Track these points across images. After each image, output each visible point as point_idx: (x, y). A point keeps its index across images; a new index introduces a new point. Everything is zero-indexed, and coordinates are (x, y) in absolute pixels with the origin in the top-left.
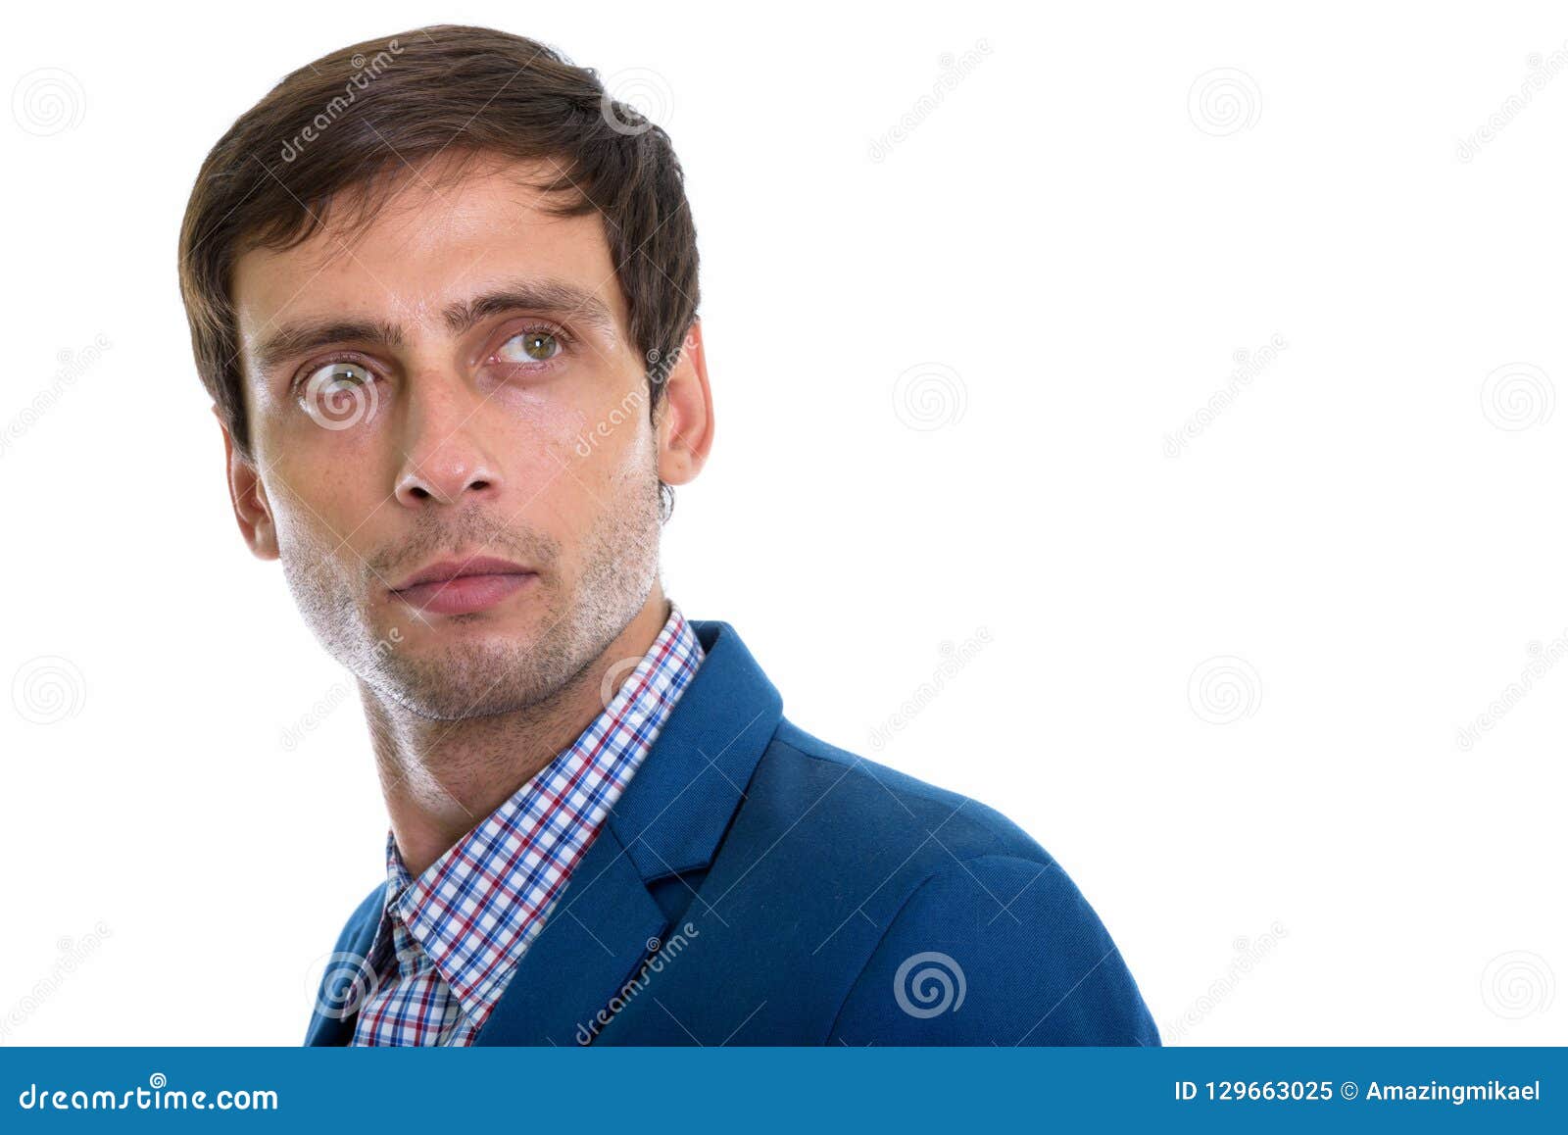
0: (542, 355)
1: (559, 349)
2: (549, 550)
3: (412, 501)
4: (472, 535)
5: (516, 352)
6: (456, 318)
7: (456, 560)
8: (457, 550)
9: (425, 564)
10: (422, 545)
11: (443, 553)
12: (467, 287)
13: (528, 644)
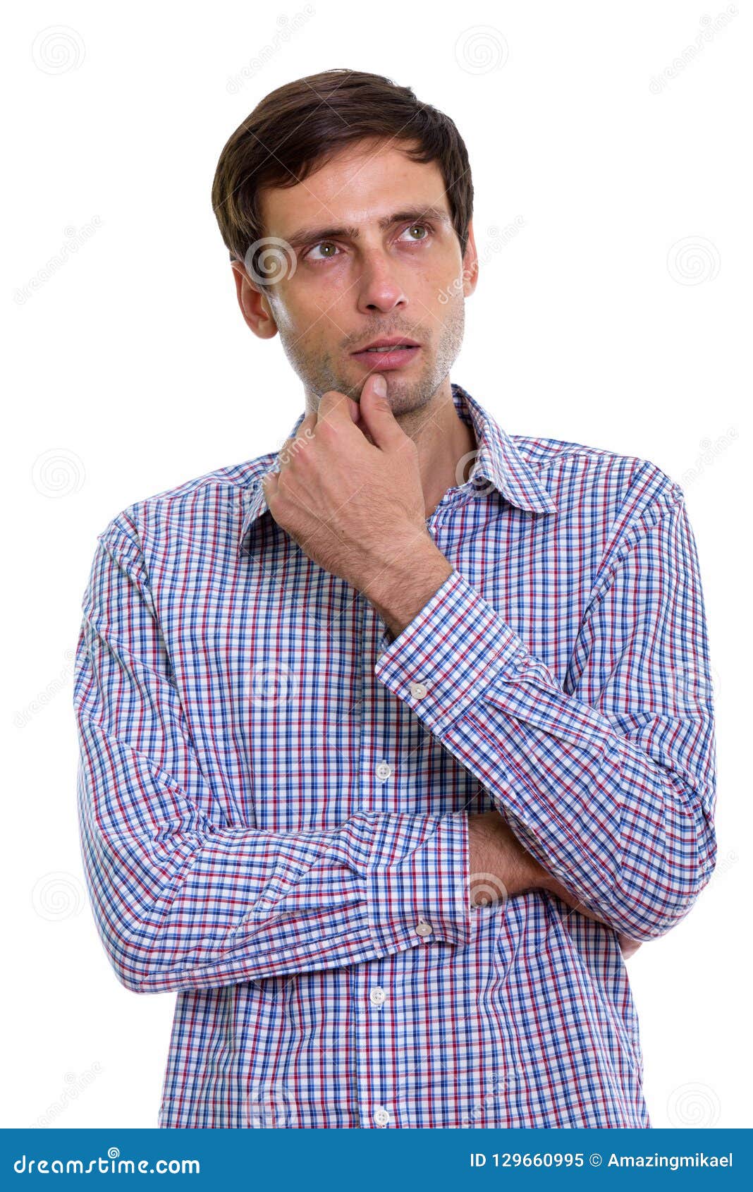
0: (418, 236)
1: (426, 233)
2: (427, 333)
3: (368, 311)
4: (396, 327)
5: (407, 237)
6: (383, 224)
7: (388, 338)
8: (389, 334)
9: (373, 341)
10: (372, 331)
11: (382, 335)
12: (387, 209)
13: (417, 380)
